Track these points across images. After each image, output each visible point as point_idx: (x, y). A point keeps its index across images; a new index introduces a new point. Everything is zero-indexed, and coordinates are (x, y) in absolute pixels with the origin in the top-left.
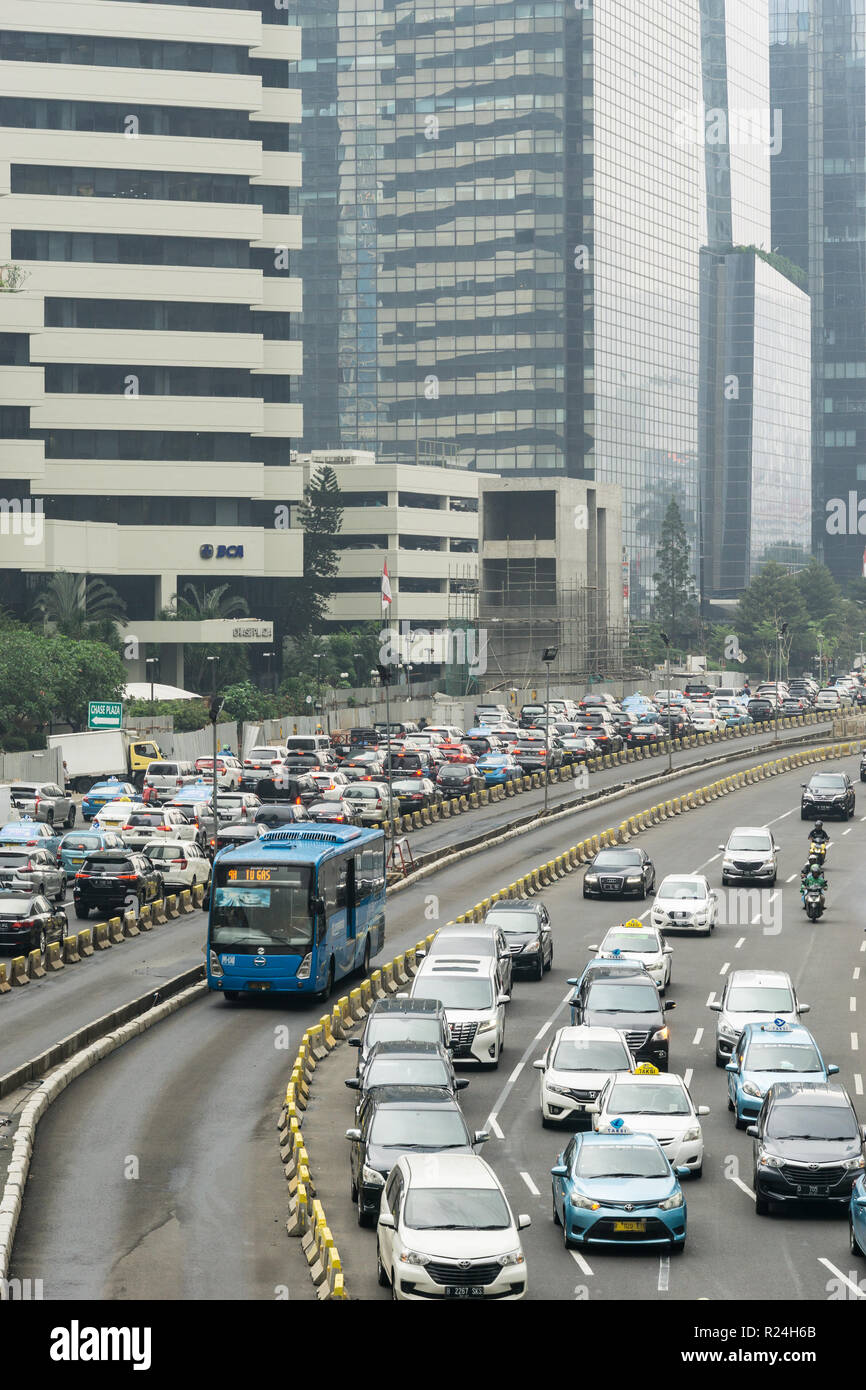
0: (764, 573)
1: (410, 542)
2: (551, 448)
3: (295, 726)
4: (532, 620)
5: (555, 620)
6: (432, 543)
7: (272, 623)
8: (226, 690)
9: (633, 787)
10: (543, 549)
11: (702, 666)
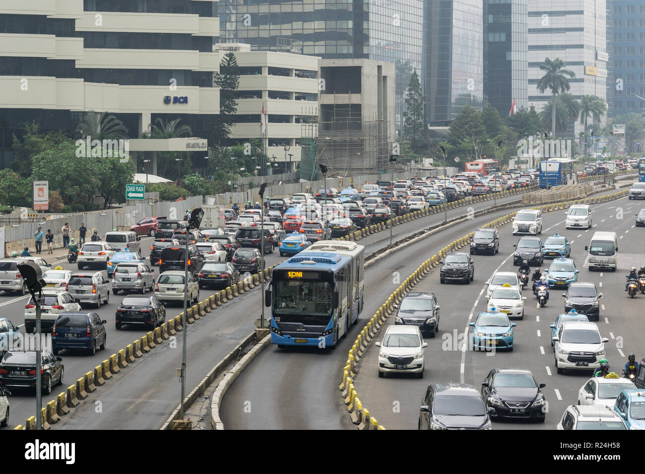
0: (463, 112)
1: (274, 95)
2: (345, 42)
3: (231, 198)
4: (348, 138)
5: (361, 138)
6: (285, 95)
7: (207, 140)
8: (184, 178)
9: (430, 232)
10: (354, 99)
11: (431, 164)
